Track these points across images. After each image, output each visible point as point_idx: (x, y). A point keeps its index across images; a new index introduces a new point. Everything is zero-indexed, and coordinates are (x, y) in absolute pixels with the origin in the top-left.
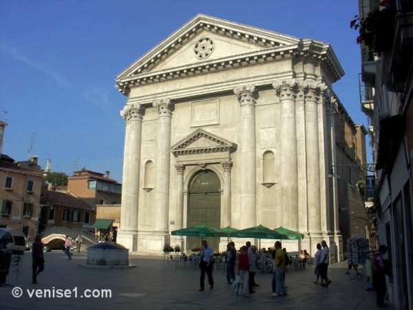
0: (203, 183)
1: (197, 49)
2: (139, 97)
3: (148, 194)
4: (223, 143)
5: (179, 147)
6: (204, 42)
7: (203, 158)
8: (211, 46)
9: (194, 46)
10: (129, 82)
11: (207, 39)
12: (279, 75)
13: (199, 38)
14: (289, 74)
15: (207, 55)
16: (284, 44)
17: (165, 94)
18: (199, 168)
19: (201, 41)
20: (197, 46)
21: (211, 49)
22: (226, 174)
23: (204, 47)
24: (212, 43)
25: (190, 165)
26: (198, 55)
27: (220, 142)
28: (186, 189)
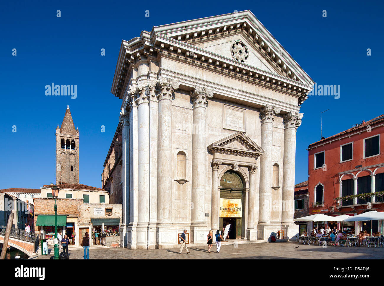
0: (227, 182)
1: (234, 50)
3: (182, 186)
4: (255, 150)
5: (221, 144)
6: (240, 45)
7: (236, 160)
8: (246, 55)
11: (243, 44)
15: (242, 61)
16: (302, 82)
18: (230, 168)
19: (237, 43)
20: (233, 47)
21: (246, 58)
22: (252, 176)
23: (240, 52)
24: (246, 51)
25: (223, 164)
26: (235, 57)
27: (252, 148)
28: (219, 185)
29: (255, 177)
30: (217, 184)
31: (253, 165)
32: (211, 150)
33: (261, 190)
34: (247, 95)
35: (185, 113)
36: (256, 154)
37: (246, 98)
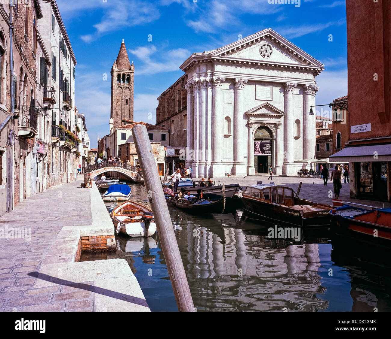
1: (261, 50)
2: (223, 72)
3: (227, 139)
4: (279, 113)
5: (253, 111)
6: (266, 46)
7: (265, 120)
8: (271, 51)
9: (260, 47)
10: (218, 60)
11: (268, 46)
12: (308, 81)
13: (263, 42)
14: (312, 81)
15: (268, 56)
16: (313, 65)
17: (242, 75)
18: (261, 125)
19: (264, 45)
20: (261, 48)
21: (271, 53)
22: (278, 130)
23: (266, 51)
24: (271, 49)
25: (256, 123)
26: (263, 54)
27: (276, 112)
28: (254, 137)
29: (281, 130)
30: (252, 136)
31: (277, 123)
32: (247, 116)
33: (285, 139)
34: (272, 78)
35: (230, 92)
36: (279, 116)
37: (271, 79)
